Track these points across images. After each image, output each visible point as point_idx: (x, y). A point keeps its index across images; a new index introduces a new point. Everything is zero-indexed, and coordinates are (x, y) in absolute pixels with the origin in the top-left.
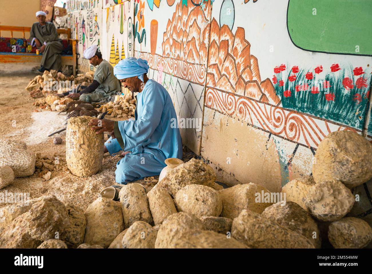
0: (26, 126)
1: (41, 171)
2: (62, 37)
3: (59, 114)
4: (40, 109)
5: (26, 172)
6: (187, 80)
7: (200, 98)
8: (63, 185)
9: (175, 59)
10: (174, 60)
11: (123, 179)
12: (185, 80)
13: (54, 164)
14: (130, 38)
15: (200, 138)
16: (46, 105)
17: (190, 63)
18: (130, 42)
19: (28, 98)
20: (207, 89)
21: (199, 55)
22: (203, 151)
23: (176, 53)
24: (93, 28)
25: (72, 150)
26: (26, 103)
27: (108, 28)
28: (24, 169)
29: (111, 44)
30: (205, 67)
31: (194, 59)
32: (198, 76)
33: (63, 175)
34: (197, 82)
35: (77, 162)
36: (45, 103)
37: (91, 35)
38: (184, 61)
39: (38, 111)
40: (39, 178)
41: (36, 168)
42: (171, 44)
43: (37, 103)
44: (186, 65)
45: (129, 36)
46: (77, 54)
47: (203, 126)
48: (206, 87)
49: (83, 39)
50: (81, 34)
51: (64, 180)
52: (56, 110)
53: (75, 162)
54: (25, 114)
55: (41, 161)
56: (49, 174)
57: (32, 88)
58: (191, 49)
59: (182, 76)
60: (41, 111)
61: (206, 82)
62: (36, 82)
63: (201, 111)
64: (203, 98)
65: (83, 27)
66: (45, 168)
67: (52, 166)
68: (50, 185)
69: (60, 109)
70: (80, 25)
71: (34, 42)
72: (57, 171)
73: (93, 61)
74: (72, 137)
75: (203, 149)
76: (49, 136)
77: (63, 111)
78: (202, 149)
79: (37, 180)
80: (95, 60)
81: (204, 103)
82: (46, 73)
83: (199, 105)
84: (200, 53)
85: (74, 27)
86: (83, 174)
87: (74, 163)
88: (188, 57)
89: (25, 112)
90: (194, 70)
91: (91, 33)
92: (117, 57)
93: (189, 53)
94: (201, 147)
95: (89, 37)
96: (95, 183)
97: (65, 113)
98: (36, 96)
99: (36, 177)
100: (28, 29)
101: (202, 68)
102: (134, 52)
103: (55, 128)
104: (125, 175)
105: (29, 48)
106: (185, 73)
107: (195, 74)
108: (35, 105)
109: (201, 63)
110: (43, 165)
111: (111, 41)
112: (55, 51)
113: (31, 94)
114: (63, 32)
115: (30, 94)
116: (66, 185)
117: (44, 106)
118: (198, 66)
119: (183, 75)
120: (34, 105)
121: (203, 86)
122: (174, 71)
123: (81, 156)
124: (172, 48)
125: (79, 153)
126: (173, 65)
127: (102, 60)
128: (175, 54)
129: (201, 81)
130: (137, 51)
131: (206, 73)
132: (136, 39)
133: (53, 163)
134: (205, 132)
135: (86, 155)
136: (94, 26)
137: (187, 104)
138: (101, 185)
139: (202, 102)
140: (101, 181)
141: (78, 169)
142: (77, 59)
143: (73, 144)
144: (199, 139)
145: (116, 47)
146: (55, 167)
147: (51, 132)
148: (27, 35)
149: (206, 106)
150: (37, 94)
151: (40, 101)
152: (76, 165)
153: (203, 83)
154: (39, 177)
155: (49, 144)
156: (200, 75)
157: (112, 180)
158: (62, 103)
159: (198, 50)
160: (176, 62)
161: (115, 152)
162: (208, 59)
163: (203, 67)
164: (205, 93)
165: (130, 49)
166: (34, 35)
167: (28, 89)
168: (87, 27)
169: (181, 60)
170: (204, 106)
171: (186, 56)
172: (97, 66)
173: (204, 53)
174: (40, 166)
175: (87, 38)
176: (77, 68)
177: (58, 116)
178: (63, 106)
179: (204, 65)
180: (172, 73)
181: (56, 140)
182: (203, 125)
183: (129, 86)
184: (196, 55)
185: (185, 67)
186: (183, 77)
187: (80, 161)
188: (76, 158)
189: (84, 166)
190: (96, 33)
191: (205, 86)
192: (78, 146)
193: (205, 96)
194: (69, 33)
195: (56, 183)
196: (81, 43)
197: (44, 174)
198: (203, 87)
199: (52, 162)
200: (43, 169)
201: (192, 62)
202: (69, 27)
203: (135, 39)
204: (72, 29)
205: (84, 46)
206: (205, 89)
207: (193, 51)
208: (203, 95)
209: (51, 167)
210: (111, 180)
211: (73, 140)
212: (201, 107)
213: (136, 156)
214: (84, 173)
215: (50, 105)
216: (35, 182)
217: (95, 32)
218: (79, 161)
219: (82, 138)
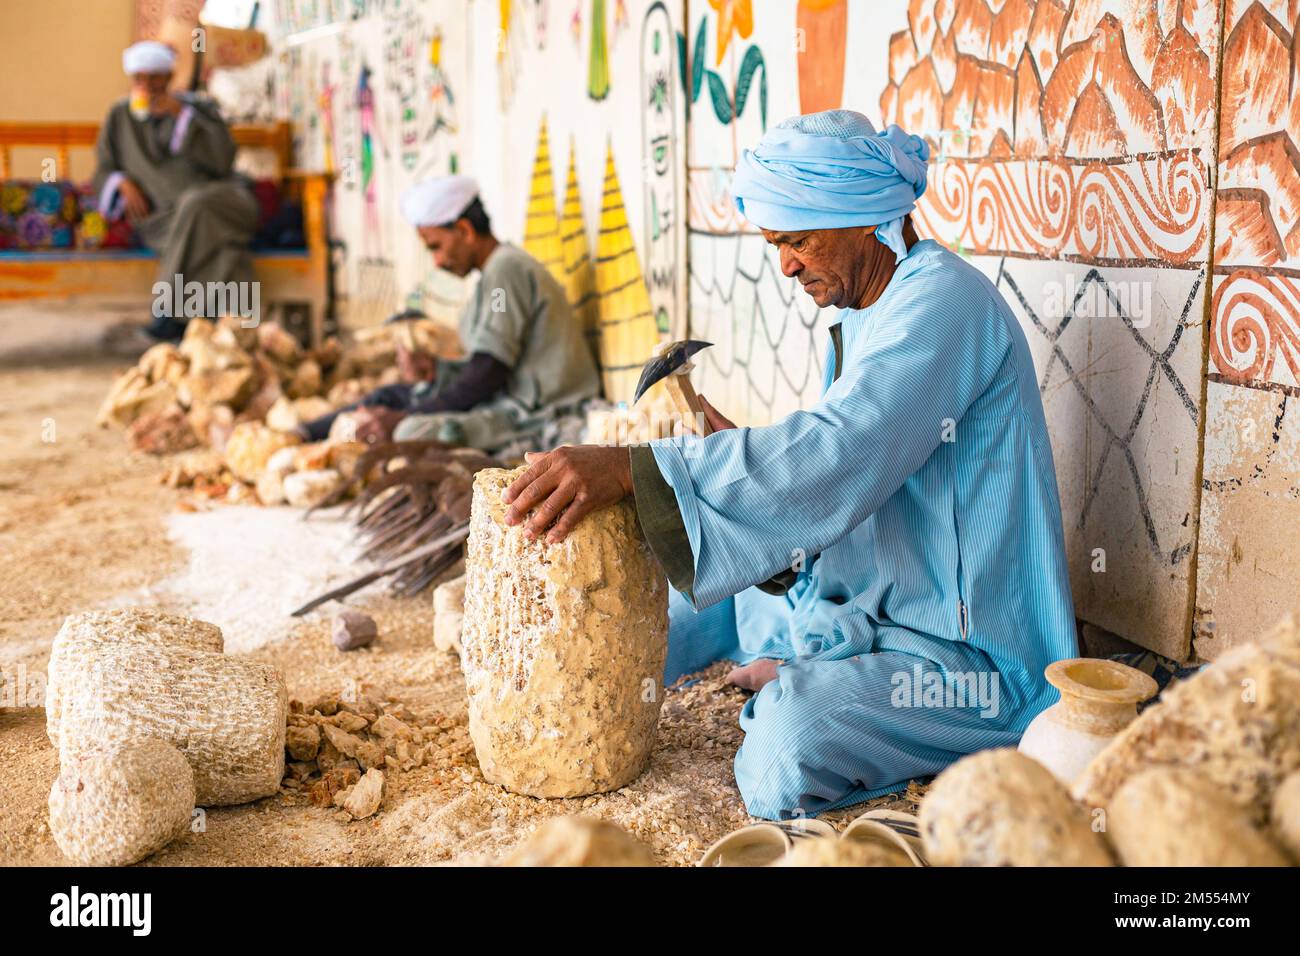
0: (156, 577)
1: (316, 774)
2: (247, 164)
3: (306, 518)
4: (200, 496)
5: (250, 776)
6: (1071, 258)
7: (1177, 338)
8: (460, 836)
9: (976, 161)
10: (971, 168)
11: (788, 791)
12: (1056, 257)
13: (377, 736)
14: (659, 109)
15: (1187, 560)
16: (226, 478)
17: (1089, 163)
18: (658, 125)
19: (122, 452)
20: (1218, 280)
21: (1157, 105)
22: (1210, 636)
23: (983, 125)
24: (421, 102)
25: (537, 632)
26: (117, 479)
27: (508, 87)
28: (240, 760)
29: (528, 166)
30: (1197, 161)
31: (1120, 136)
32: (1152, 217)
33: (446, 785)
34: (1148, 254)
35: (573, 697)
36: (223, 470)
37: (409, 139)
38: (1045, 158)
39: (193, 509)
40: (316, 811)
41: (290, 758)
42: (946, 89)
43: (183, 474)
44: (1058, 179)
45: (653, 99)
46: (333, 244)
47: (1205, 493)
48: (1213, 269)
49: (367, 166)
50: (355, 139)
51: (461, 814)
52: (285, 502)
53: (558, 696)
54: (134, 523)
55: (310, 723)
56: (372, 781)
57: (137, 407)
58: (1093, 83)
59: (1033, 243)
60: (210, 509)
61: (1213, 246)
62: (150, 379)
63: (1187, 412)
64: (1193, 336)
65: (365, 100)
66: (336, 754)
67: (371, 743)
68: (390, 839)
69: (310, 494)
70: (345, 96)
71: (117, 195)
72: (404, 771)
73: (453, 255)
74: (534, 557)
75: (1207, 618)
76: (297, 614)
77: (326, 504)
78: (1202, 624)
79: (309, 817)
80: (457, 243)
81: (1206, 361)
82: (200, 331)
83: (1165, 378)
84: (1162, 95)
85: (310, 108)
86: (594, 772)
87: (549, 708)
88: (1069, 130)
89: (130, 514)
90: (1121, 193)
91: (410, 127)
92: (569, 227)
93: (1083, 108)
94: (1194, 612)
95: (397, 150)
96: (642, 820)
97: (338, 511)
98: (162, 444)
99: (298, 806)
100: (85, 134)
101: (1182, 173)
102: (688, 178)
103: (313, 581)
104: (803, 766)
105: (92, 228)
106: (1055, 220)
107: (1132, 216)
108: (173, 480)
109: (1171, 146)
110: (325, 741)
111: (532, 152)
112: (225, 234)
113: (140, 437)
114: (257, 140)
115: (130, 433)
116: (479, 834)
117: (215, 483)
118: (1151, 166)
119: (1038, 236)
120: (164, 482)
121: (1194, 266)
122: (969, 223)
123: (587, 653)
124: (956, 104)
125: (581, 640)
126: (964, 195)
127: (495, 244)
128: (979, 132)
129: (1176, 244)
130: (706, 169)
131: (1207, 197)
132: (704, 104)
133: (374, 728)
134: (1214, 521)
135: (615, 649)
136: (423, 93)
137: (1080, 387)
138: (674, 828)
139: (1188, 361)
140: (667, 807)
141: (572, 741)
142: (332, 269)
143: (542, 596)
144: (1183, 569)
145: (560, 179)
146: (392, 752)
147: (297, 598)
148: (83, 163)
149: (1218, 378)
150: (168, 435)
151: (192, 462)
152: (565, 719)
153: (1194, 249)
154: (314, 801)
155: (308, 652)
156: (1168, 214)
157: (724, 806)
158: (315, 464)
159: (1148, 83)
160: (987, 173)
161: (693, 671)
162: (1218, 117)
163: (1188, 165)
164: (1210, 305)
165: (661, 167)
166: (113, 162)
167: (118, 413)
168: (385, 100)
169: (1025, 155)
170: (1206, 376)
171: (1060, 128)
172: (475, 276)
173: (1186, 87)
174: (308, 747)
175: (387, 154)
176: (331, 313)
177: (302, 525)
178: (326, 478)
179: (1196, 151)
180: (960, 239)
181: (347, 627)
182: (1201, 483)
183: (816, 275)
184: (1133, 110)
185: (1053, 187)
186: (1037, 246)
187: (589, 686)
188: (564, 676)
189: (608, 714)
190: (440, 122)
191: (1204, 267)
192: (576, 598)
193: (1208, 323)
194: (284, 142)
195: (420, 829)
196: (350, 186)
197: (341, 787)
198: (1191, 276)
199: (370, 723)
200: (326, 761)
201: (1110, 150)
202: (282, 114)
203: (695, 109)
204: (301, 123)
205: (370, 198)
206: (1209, 284)
207: (1109, 90)
208: (1196, 314)
209: (369, 748)
210: (720, 804)
211: (542, 573)
212: (1181, 390)
213: (845, 664)
214: (602, 762)
215: (249, 477)
216: (302, 829)
217: (431, 121)
218: (578, 689)
219: (597, 548)
